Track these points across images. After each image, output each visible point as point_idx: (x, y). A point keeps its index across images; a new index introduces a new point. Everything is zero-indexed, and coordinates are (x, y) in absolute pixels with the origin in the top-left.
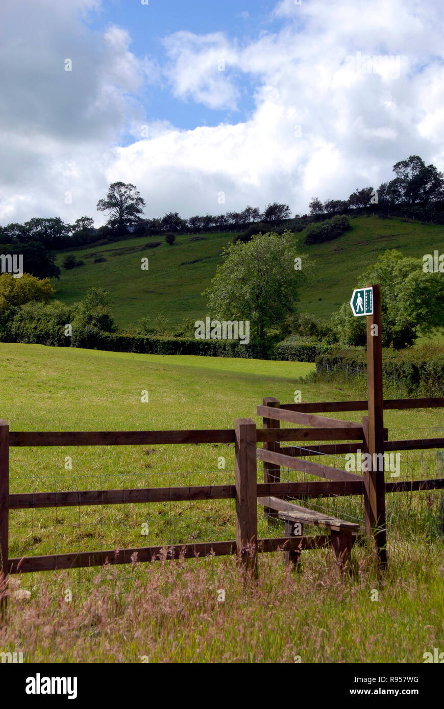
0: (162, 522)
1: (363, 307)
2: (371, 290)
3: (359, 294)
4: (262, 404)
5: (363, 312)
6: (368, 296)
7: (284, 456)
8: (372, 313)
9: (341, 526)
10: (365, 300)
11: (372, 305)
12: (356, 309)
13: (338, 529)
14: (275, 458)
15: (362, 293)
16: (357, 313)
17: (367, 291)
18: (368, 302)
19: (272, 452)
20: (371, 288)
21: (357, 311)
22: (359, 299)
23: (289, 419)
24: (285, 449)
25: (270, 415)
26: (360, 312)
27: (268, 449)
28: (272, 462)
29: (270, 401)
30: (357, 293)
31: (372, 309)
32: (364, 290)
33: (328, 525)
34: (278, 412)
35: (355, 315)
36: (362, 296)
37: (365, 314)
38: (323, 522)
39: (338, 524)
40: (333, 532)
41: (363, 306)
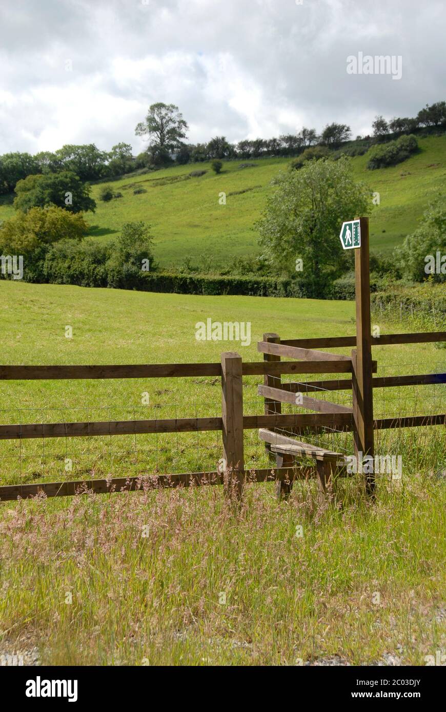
0: (164, 458)
1: (352, 241)
2: (358, 223)
3: (348, 227)
4: (263, 340)
5: (351, 245)
6: (356, 228)
7: (283, 391)
8: (359, 246)
9: (325, 456)
11: (359, 238)
12: (345, 242)
13: (321, 459)
14: (275, 394)
15: (350, 225)
16: (346, 246)
17: (355, 224)
18: (356, 231)
19: (271, 388)
20: (359, 221)
21: (346, 244)
22: (348, 232)
23: (287, 354)
24: (284, 385)
25: (269, 350)
26: (349, 245)
27: (269, 386)
28: (272, 398)
29: (270, 337)
30: (346, 226)
31: (359, 242)
32: (352, 222)
33: (314, 455)
34: (277, 347)
36: (350, 229)
37: (353, 247)
38: (310, 452)
39: (322, 454)
40: (318, 461)
41: (351, 238)
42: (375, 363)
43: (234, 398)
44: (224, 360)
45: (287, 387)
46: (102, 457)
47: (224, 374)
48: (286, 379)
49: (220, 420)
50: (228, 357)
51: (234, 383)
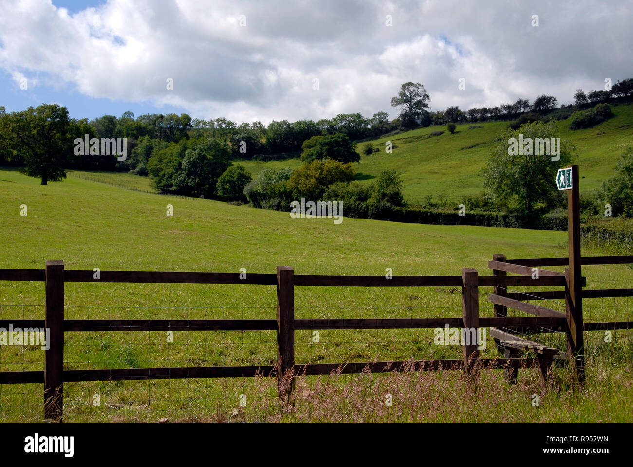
0: (415, 348)
1: (565, 184)
2: (569, 170)
3: (562, 173)
4: (493, 259)
5: (565, 187)
6: (569, 174)
7: (509, 299)
8: (571, 188)
9: (544, 350)
10: (567, 177)
11: (571, 181)
12: (559, 185)
13: (541, 352)
14: (502, 301)
15: (564, 172)
16: (560, 188)
17: (567, 171)
18: (569, 179)
19: (500, 297)
20: (571, 168)
21: (561, 186)
22: (562, 177)
23: (512, 271)
24: (510, 294)
25: (498, 267)
26: (563, 187)
27: (497, 294)
28: (500, 304)
29: (499, 257)
30: (560, 172)
31: (571, 184)
32: (566, 169)
33: (535, 349)
34: (504, 265)
35: (559, 189)
36: (564, 174)
37: (566, 188)
38: (532, 347)
39: (542, 348)
40: (539, 355)
41: (565, 182)
42: (584, 278)
43: (471, 303)
44: (464, 274)
45: (512, 296)
46: (369, 346)
47: (464, 285)
48: (511, 290)
49: (461, 319)
50: (467, 272)
51: (471, 292)
